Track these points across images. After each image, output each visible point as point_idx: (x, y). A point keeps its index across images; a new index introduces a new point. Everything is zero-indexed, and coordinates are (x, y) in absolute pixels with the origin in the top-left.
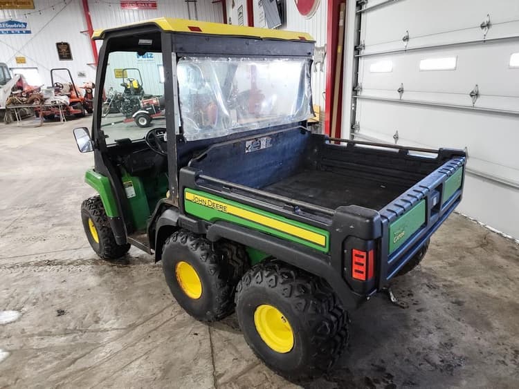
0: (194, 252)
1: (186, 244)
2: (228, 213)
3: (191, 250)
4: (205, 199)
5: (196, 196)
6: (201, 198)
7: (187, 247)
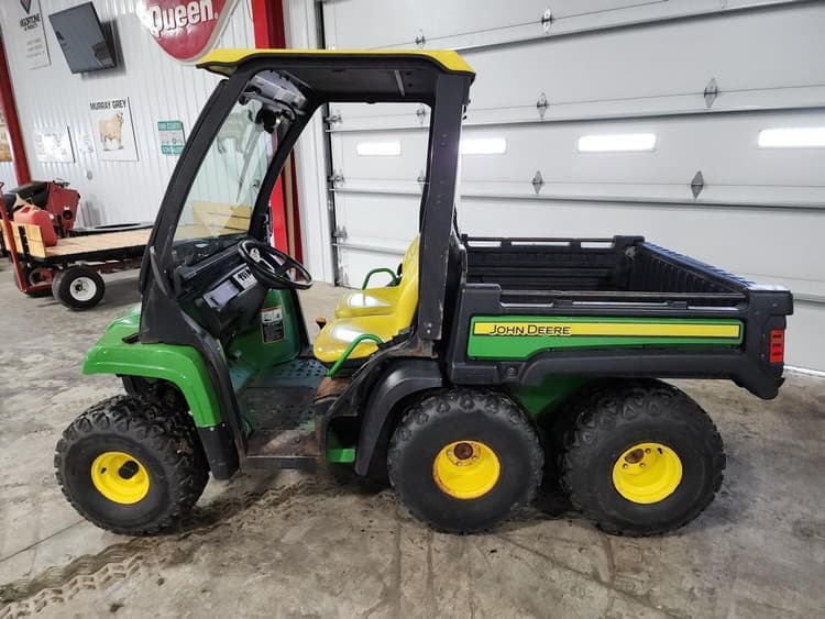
0: (497, 415)
1: (475, 408)
2: (572, 336)
3: (490, 415)
4: (520, 325)
5: (499, 325)
6: (511, 326)
7: (479, 411)
